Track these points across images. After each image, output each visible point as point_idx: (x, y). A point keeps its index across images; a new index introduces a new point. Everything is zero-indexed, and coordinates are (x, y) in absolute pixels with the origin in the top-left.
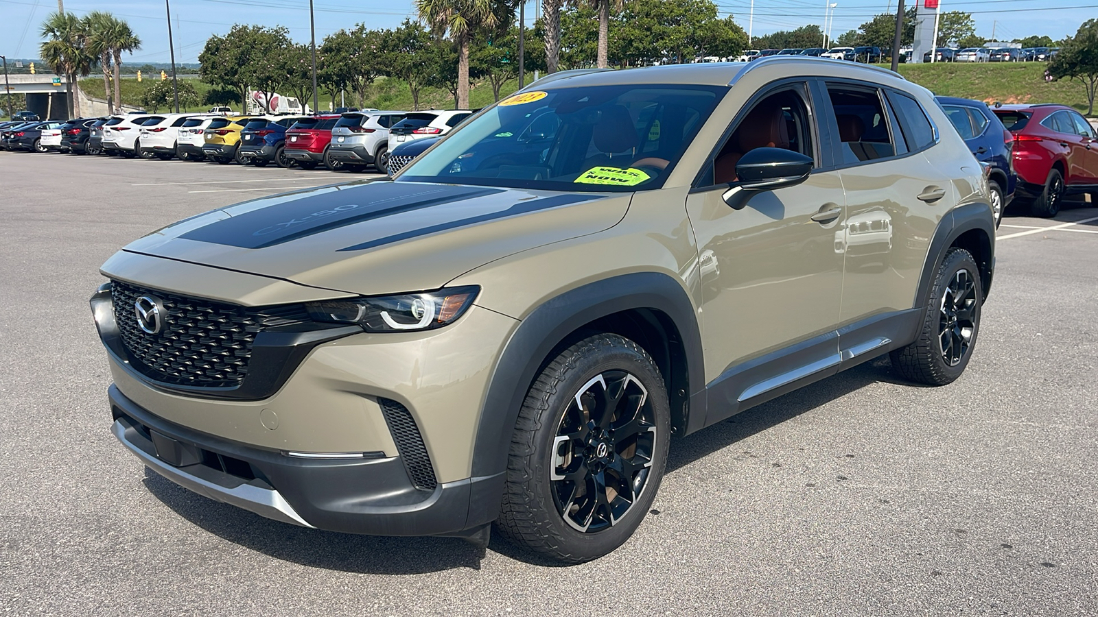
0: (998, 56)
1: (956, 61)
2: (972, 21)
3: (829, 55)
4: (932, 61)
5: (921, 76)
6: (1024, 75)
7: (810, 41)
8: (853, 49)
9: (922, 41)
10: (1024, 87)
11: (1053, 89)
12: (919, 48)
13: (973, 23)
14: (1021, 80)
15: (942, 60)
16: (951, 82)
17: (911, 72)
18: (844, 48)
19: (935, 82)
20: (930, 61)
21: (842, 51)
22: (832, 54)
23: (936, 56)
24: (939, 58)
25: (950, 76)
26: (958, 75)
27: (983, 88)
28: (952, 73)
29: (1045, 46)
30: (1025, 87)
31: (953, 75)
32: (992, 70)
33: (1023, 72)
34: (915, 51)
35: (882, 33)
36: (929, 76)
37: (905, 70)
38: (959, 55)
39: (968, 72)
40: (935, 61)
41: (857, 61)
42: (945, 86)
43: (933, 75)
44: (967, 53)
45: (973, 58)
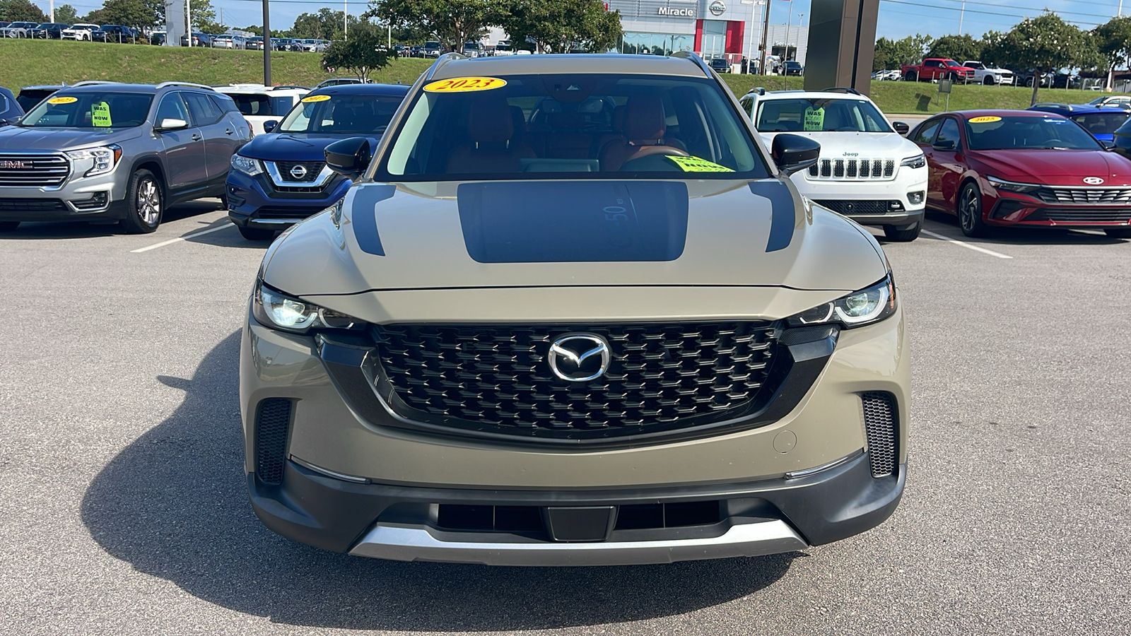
0: (253, 44)
1: (214, 47)
2: (211, 7)
3: (73, 31)
4: (190, 45)
5: (184, 60)
6: (283, 63)
7: (32, 15)
8: (99, 27)
9: (174, 24)
10: (285, 75)
11: (312, 78)
12: (172, 30)
13: (213, 9)
14: (282, 69)
15: (199, 45)
16: (216, 67)
17: (172, 56)
18: (89, 25)
19: (200, 67)
20: (188, 45)
21: (86, 28)
22: (77, 31)
23: (193, 40)
24: (196, 42)
25: (213, 61)
26: (222, 61)
27: (249, 75)
28: (215, 59)
29: (274, 37)
30: (287, 76)
31: (217, 61)
32: (253, 58)
33: (282, 61)
34: (170, 33)
35: (130, 12)
36: (192, 60)
37: (165, 53)
38: (216, 41)
39: (231, 58)
40: (193, 45)
41: (108, 41)
42: (211, 71)
43: (196, 59)
44: (224, 40)
45: (230, 45)
